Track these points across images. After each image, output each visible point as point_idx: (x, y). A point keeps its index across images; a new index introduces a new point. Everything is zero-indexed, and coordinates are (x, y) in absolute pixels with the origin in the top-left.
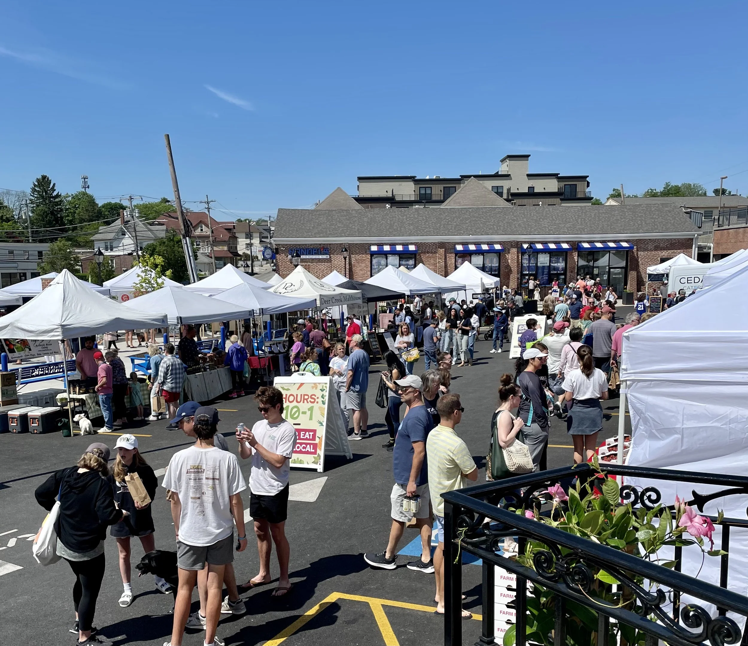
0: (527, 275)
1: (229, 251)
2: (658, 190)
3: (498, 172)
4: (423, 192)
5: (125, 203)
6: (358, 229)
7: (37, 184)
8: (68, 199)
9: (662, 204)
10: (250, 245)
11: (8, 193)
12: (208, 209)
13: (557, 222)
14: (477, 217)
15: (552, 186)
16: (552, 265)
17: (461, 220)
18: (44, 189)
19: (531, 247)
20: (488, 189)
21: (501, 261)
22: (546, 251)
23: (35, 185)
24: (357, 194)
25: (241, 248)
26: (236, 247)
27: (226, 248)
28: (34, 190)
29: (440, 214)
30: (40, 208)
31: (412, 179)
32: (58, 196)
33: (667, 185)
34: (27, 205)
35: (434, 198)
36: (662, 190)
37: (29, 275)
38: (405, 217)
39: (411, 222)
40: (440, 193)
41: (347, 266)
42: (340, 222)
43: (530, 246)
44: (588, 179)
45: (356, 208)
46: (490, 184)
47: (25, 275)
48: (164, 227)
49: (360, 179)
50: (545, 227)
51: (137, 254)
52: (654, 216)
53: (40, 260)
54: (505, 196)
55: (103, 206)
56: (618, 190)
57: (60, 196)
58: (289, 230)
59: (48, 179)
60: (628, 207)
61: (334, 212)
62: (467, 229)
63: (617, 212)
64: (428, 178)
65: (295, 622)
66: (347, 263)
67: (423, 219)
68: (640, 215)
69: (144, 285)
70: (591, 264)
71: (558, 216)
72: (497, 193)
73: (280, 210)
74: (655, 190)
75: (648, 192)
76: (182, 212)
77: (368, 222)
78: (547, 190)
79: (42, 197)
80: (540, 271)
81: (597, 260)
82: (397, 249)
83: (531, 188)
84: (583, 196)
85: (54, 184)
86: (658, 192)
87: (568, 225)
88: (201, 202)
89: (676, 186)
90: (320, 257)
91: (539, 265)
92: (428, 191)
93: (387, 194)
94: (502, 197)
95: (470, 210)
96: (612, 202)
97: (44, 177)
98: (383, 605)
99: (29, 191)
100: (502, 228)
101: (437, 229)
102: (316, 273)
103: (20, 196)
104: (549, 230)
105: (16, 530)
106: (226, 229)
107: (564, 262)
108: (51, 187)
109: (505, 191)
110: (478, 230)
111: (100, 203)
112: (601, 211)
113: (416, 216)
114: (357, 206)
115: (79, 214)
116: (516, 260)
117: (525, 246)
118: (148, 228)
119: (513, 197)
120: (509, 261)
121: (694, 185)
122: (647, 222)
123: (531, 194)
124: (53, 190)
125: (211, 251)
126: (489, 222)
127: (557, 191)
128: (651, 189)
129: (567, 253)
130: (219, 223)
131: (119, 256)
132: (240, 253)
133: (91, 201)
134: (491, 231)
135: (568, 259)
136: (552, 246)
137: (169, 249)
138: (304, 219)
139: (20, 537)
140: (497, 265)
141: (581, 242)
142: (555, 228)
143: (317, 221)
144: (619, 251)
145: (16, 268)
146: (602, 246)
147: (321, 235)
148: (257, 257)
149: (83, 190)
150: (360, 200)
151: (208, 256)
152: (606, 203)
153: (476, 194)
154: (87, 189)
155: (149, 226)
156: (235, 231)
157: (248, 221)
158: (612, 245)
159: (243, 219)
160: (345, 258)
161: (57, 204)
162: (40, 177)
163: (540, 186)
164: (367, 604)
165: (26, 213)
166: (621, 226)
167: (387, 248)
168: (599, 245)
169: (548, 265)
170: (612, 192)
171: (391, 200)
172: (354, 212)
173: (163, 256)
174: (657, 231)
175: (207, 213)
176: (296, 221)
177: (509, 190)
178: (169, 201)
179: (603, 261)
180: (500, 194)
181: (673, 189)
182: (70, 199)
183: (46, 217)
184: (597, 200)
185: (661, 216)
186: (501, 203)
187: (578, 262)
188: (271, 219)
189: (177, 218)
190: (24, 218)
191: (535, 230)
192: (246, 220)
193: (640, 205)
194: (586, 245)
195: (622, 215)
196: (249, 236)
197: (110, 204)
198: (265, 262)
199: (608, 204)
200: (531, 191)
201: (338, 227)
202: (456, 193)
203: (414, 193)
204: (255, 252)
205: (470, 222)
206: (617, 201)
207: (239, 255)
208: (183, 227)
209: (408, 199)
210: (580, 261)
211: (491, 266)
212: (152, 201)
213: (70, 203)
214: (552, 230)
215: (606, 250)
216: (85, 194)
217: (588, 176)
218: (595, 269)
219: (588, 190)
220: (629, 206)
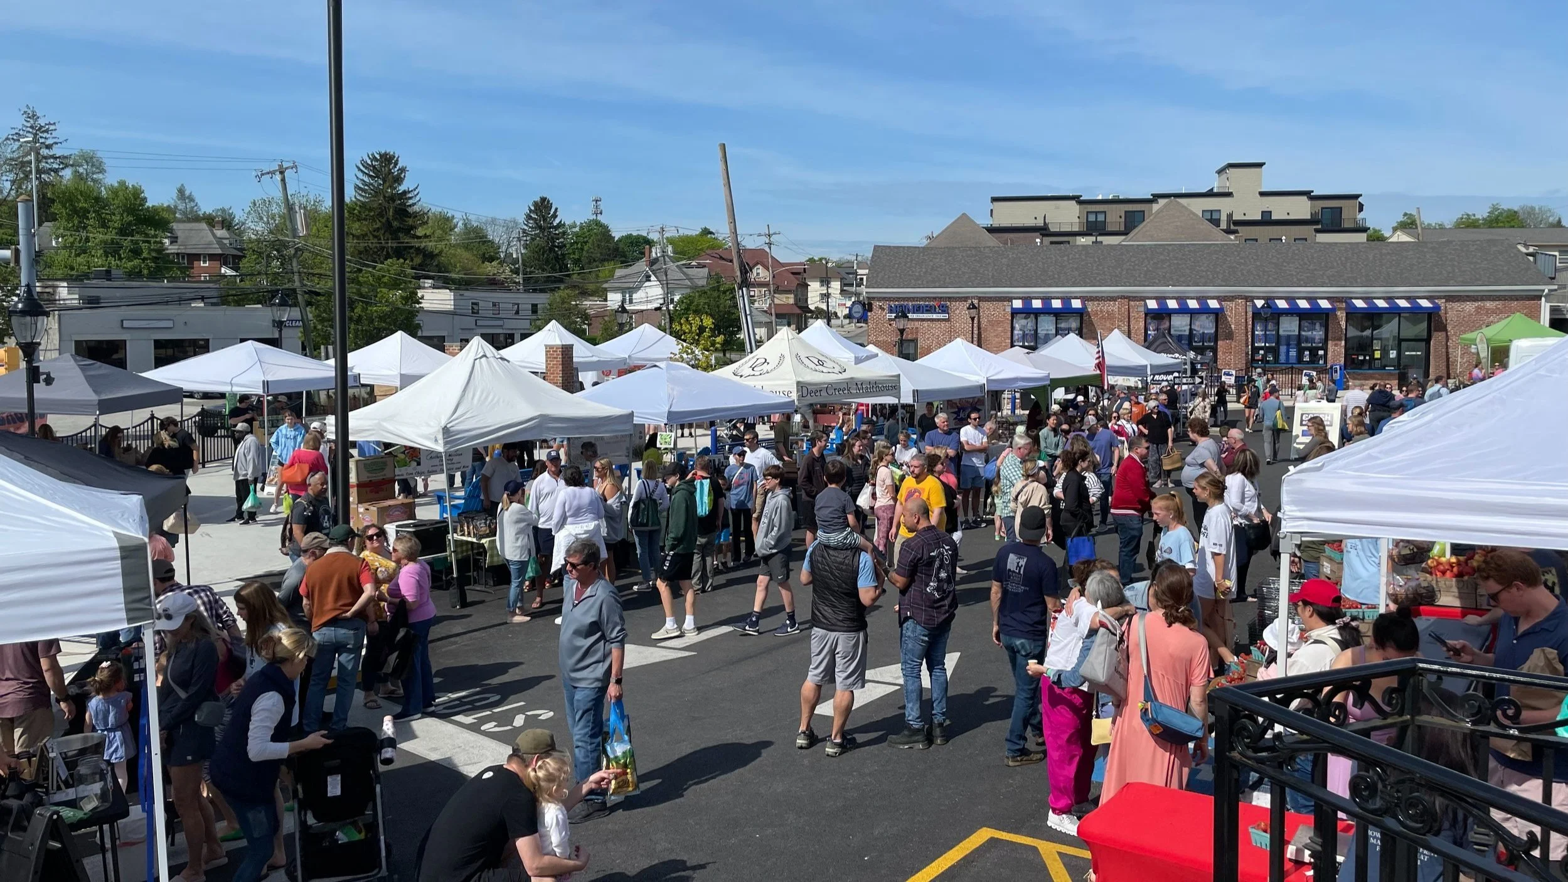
0: (1261, 348)
1: (796, 304)
2: (1479, 216)
3: (1212, 189)
4: (1092, 218)
5: (654, 236)
6: (993, 276)
7: (533, 208)
8: (574, 230)
9: (1489, 241)
10: (826, 296)
11: (494, 221)
12: (770, 244)
13: (1311, 267)
14: (1182, 259)
15: (1302, 209)
16: (1303, 333)
17: (1154, 263)
18: (543, 216)
19: (1269, 307)
20: (1197, 216)
21: (1220, 326)
22: (1294, 311)
23: (531, 211)
24: (988, 222)
25: (814, 301)
26: (807, 299)
27: (791, 301)
28: (529, 217)
29: (1122, 254)
30: (535, 242)
31: (1076, 198)
32: (560, 225)
33: (1495, 208)
34: (519, 239)
35: (1109, 228)
36: (1485, 216)
37: (517, 336)
38: (1066, 258)
39: (1075, 266)
40: (1119, 220)
41: (975, 329)
42: (965, 266)
43: (1267, 304)
44: (1360, 199)
45: (989, 245)
46: (1198, 206)
47: (512, 336)
48: (706, 270)
49: (995, 200)
50: (1292, 275)
51: (668, 308)
52: (1475, 260)
53: (535, 317)
54: (1224, 225)
55: (620, 240)
56: (1411, 214)
57: (564, 225)
58: (889, 277)
59: (548, 201)
60: (1430, 245)
61: (957, 251)
62: (1164, 277)
63: (1411, 253)
64: (1100, 197)
65: (928, 868)
66: (975, 325)
67: (1095, 262)
68: (1449, 257)
69: (685, 356)
70: (1368, 333)
71: (1313, 258)
72: (1211, 220)
73: (876, 248)
74: (1474, 215)
75: (1462, 218)
76: (739, 252)
77: (1008, 265)
78: (1292, 217)
79: (540, 227)
80: (1283, 341)
81: (1379, 327)
82: (1054, 306)
83: (1266, 214)
84: (1352, 226)
85: (556, 209)
86: (1479, 220)
87: (1329, 273)
88: (760, 235)
89: (1509, 210)
90: (935, 316)
91: (1281, 333)
92: (1101, 218)
93: (1035, 221)
94: (1218, 225)
95: (1170, 248)
96: (1402, 237)
97: (543, 199)
98: (1059, 853)
99: (521, 219)
100: (1220, 276)
101: (1117, 276)
102: (928, 339)
103: (510, 226)
104: (1298, 280)
105: (523, 703)
106: (793, 273)
107: (1323, 329)
108: (552, 213)
109: (1224, 218)
110: (1182, 279)
111: (617, 235)
112: (1384, 251)
113: (1083, 257)
114: (991, 240)
115: (587, 252)
116: (1244, 324)
117: (1260, 303)
118: (684, 274)
119: (1235, 225)
120: (1233, 326)
121: (1540, 209)
122: (1463, 269)
123: (1267, 220)
124: (555, 216)
125: (770, 304)
126: (1200, 267)
127: (1309, 217)
128: (1468, 215)
129: (1327, 315)
130: (783, 265)
131: (642, 311)
132: (812, 307)
133: (605, 232)
134: (1203, 280)
135: (1330, 325)
136: (1303, 304)
137: (712, 303)
138: (911, 261)
139: (528, 713)
140: (1213, 331)
141: (1352, 298)
142: (1307, 277)
143: (931, 264)
144: (1416, 312)
145: (501, 326)
146: (1386, 305)
147: (937, 284)
148: (836, 314)
149: (594, 217)
150: (991, 230)
151: (766, 312)
152: (1391, 236)
153: (1179, 224)
154: (599, 215)
155: (685, 270)
156: (805, 275)
157: (824, 262)
158: (1403, 303)
159: (816, 258)
160: (973, 319)
161: (557, 237)
162: (538, 199)
163: (1281, 209)
164: (1035, 850)
165: (517, 251)
166: (1419, 275)
167: (1037, 304)
168: (1381, 304)
169: (1297, 333)
170: (1401, 218)
171: (1043, 230)
172: (987, 250)
173: (712, 316)
174: (1480, 283)
175: (768, 250)
176: (900, 263)
177: (1230, 216)
178: (711, 233)
179: (1389, 330)
180: (1216, 222)
181: (1504, 215)
182: (577, 229)
183: (543, 255)
184: (1375, 231)
185: (1486, 260)
186: (1219, 238)
187: (1346, 329)
188: (859, 258)
189: (731, 261)
190: (514, 256)
191: (1275, 279)
192: (821, 260)
193: (1449, 242)
194: (1360, 304)
195: (1419, 258)
196: (825, 281)
197: (630, 236)
198: (847, 321)
199: (1394, 239)
200: (1266, 218)
201: (963, 273)
202: (1145, 223)
203: (1078, 220)
204: (833, 307)
205: (1169, 266)
206: (1409, 234)
207: (811, 311)
208: (738, 273)
209: (1068, 229)
210: (1350, 328)
211: (1203, 333)
212: (689, 233)
213: (576, 234)
214: (1302, 280)
215: (1395, 311)
216: (598, 223)
217: (1361, 195)
218: (1375, 341)
219: (1360, 216)
220: (1431, 243)
